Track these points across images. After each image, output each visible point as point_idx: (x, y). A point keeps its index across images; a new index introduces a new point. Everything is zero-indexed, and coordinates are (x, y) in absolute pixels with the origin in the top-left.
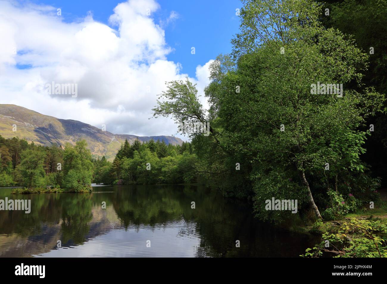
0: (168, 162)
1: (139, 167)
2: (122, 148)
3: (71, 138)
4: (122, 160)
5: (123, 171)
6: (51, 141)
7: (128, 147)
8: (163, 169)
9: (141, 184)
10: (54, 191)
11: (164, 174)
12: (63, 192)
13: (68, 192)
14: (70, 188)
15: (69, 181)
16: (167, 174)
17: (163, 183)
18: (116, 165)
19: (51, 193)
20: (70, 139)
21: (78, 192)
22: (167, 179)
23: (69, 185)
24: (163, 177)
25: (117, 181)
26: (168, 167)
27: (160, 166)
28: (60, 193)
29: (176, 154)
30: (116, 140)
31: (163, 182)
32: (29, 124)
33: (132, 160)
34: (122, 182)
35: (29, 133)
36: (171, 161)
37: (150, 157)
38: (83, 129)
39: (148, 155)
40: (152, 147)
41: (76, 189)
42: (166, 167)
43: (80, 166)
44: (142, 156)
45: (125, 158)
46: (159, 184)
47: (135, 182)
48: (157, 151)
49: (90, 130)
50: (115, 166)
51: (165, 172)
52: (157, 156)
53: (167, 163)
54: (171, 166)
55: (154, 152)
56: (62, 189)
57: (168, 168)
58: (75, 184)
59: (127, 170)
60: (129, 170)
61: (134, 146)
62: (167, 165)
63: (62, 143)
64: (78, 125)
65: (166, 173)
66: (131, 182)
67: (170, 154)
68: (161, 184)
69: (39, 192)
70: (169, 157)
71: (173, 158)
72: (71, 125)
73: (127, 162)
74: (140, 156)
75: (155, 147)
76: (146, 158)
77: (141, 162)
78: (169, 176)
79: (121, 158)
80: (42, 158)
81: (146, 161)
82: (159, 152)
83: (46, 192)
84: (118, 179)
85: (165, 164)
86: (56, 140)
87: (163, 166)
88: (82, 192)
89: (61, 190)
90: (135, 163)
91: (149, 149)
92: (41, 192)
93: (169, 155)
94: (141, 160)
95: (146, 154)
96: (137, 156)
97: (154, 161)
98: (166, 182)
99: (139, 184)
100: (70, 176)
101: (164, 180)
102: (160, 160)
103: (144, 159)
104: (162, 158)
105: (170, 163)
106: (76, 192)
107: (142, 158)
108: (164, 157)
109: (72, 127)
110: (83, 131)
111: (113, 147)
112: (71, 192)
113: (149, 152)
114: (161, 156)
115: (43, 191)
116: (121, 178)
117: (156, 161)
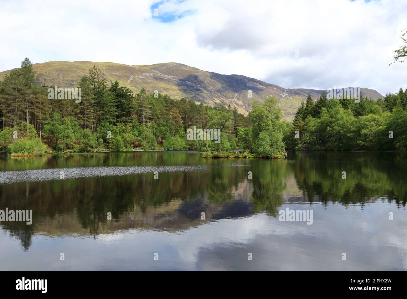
0: (370, 122)
1: (329, 128)
2: (302, 105)
3: (235, 96)
4: (306, 119)
5: (307, 134)
6: (214, 101)
7: (311, 104)
8: (363, 132)
9: (331, 150)
10: (243, 156)
11: (364, 138)
12: (254, 158)
13: (260, 158)
14: (261, 153)
15: (261, 145)
16: (368, 138)
17: (363, 149)
18: (299, 126)
19: (240, 158)
20: (235, 98)
21: (272, 158)
22: (368, 144)
23: (261, 149)
24: (363, 141)
25: (300, 146)
26: (370, 128)
27: (358, 127)
28: (250, 158)
29: (381, 111)
30: (288, 96)
31: (362, 147)
32: (190, 83)
33: (319, 120)
34: (307, 147)
35: (191, 93)
36: (374, 120)
37: (343, 115)
38: (248, 85)
39: (341, 113)
40: (345, 103)
41: (270, 155)
42: (367, 128)
43: (270, 127)
44: (332, 115)
45: (310, 118)
46: (356, 150)
47: (323, 148)
48: (352, 108)
49: (257, 85)
50: (297, 128)
51: (366, 135)
52: (352, 114)
53: (368, 123)
54: (374, 128)
55: (348, 109)
56: (252, 154)
57: (371, 130)
58: (268, 148)
59: (312, 132)
60: (315, 132)
61: (320, 103)
62: (368, 126)
63: (226, 102)
64: (243, 80)
65: (368, 136)
66: (318, 147)
67: (371, 112)
68: (359, 150)
69: (228, 156)
70: (370, 115)
71: (377, 116)
72: (234, 81)
73: (313, 123)
74: (330, 114)
75: (348, 103)
76: (338, 116)
77: (331, 123)
78: (371, 140)
79: (304, 118)
80: (229, 119)
81: (337, 121)
82: (354, 109)
83: (235, 157)
84: (301, 144)
85: (365, 124)
86: (219, 99)
87: (363, 128)
88: (277, 158)
89: (250, 155)
90: (322, 123)
91: (341, 106)
92: (230, 156)
93: (369, 113)
94: (331, 120)
95: (337, 112)
96: (325, 115)
97: (350, 121)
98: (368, 149)
99: (328, 150)
100: (262, 140)
101: (364, 145)
102: (357, 119)
103: (336, 118)
104: (360, 116)
105: (373, 123)
106: (269, 158)
107: (331, 117)
108: (362, 115)
109: (236, 83)
110: (248, 87)
111: (285, 105)
112: (263, 158)
113: (341, 109)
114: (358, 114)
115: (232, 155)
116: (305, 143)
117: (352, 121)
